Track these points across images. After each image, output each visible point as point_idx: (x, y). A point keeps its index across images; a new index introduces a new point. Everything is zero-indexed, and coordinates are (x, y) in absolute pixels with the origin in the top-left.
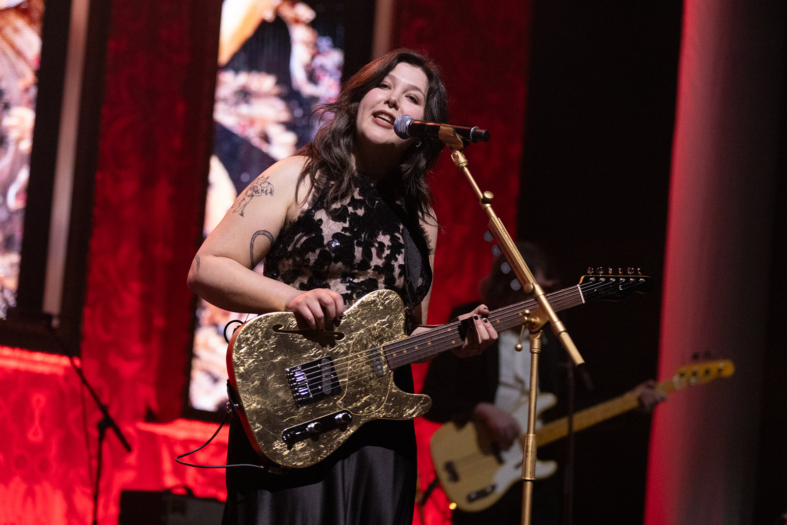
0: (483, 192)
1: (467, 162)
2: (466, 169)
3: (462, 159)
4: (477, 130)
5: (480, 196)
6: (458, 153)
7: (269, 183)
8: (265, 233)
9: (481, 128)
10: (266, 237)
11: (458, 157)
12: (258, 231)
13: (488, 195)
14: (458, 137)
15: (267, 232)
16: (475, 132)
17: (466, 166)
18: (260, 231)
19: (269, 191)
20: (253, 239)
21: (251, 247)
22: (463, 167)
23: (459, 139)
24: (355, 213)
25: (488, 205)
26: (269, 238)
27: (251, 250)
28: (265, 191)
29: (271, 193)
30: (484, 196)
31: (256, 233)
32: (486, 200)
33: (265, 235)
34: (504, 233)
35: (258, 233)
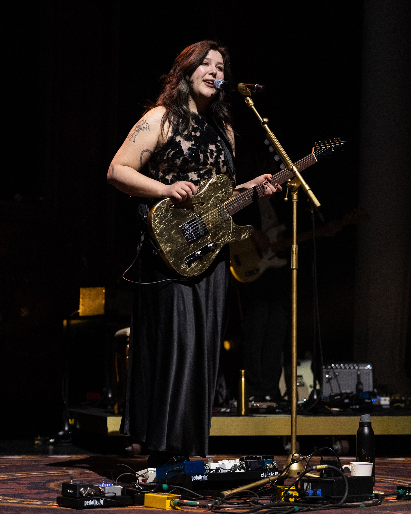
0: (263, 119)
1: (253, 103)
2: (253, 107)
3: (251, 102)
4: (258, 86)
5: (261, 121)
6: (248, 98)
7: (147, 124)
8: (147, 150)
9: (260, 85)
10: (149, 153)
11: (248, 100)
12: (144, 150)
13: (266, 120)
14: (248, 90)
15: (149, 150)
16: (257, 87)
17: (253, 105)
18: (145, 150)
19: (147, 128)
20: (142, 154)
21: (141, 159)
22: (251, 106)
23: (249, 91)
24: (196, 135)
25: (266, 125)
26: (150, 153)
27: (141, 161)
28: (145, 128)
29: (149, 129)
30: (263, 120)
31: (143, 151)
32: (264, 123)
33: (148, 152)
34: (275, 139)
35: (144, 151)
